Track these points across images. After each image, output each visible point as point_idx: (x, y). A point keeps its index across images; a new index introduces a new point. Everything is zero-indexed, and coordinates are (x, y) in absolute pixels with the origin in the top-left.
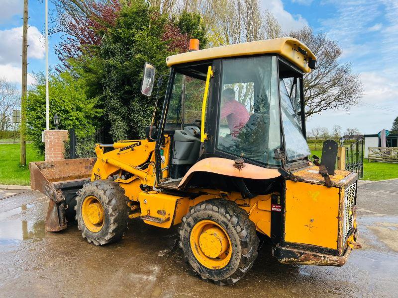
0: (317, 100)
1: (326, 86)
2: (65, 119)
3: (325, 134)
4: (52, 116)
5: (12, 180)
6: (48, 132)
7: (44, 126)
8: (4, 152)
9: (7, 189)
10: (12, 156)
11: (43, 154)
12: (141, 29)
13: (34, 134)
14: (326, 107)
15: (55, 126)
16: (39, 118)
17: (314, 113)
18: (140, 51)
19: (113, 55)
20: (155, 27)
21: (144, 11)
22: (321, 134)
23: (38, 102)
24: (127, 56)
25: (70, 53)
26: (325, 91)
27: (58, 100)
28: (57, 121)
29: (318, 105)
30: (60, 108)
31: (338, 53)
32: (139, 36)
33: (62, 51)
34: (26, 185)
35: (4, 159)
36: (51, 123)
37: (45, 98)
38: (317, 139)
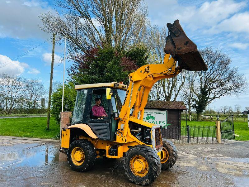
0: (218, 90)
1: (223, 81)
2: (71, 106)
3: (230, 110)
4: (65, 105)
5: (44, 137)
6: (62, 113)
7: (61, 109)
8: (37, 122)
9: (42, 141)
10: (41, 124)
11: (59, 123)
12: (110, 61)
13: (55, 114)
14: (223, 95)
15: (66, 109)
16: (58, 105)
17: (216, 98)
18: (108, 72)
19: (95, 74)
20: (116, 60)
21: (111, 52)
22: (227, 110)
23: (58, 98)
24: (102, 74)
25: (74, 72)
26: (222, 84)
27: (68, 97)
28: (67, 107)
29: (219, 93)
30: (68, 100)
31: (229, 62)
32: (109, 64)
33: (70, 71)
34: (51, 139)
35: (37, 126)
36: (64, 108)
37: (62, 96)
38: (224, 114)
